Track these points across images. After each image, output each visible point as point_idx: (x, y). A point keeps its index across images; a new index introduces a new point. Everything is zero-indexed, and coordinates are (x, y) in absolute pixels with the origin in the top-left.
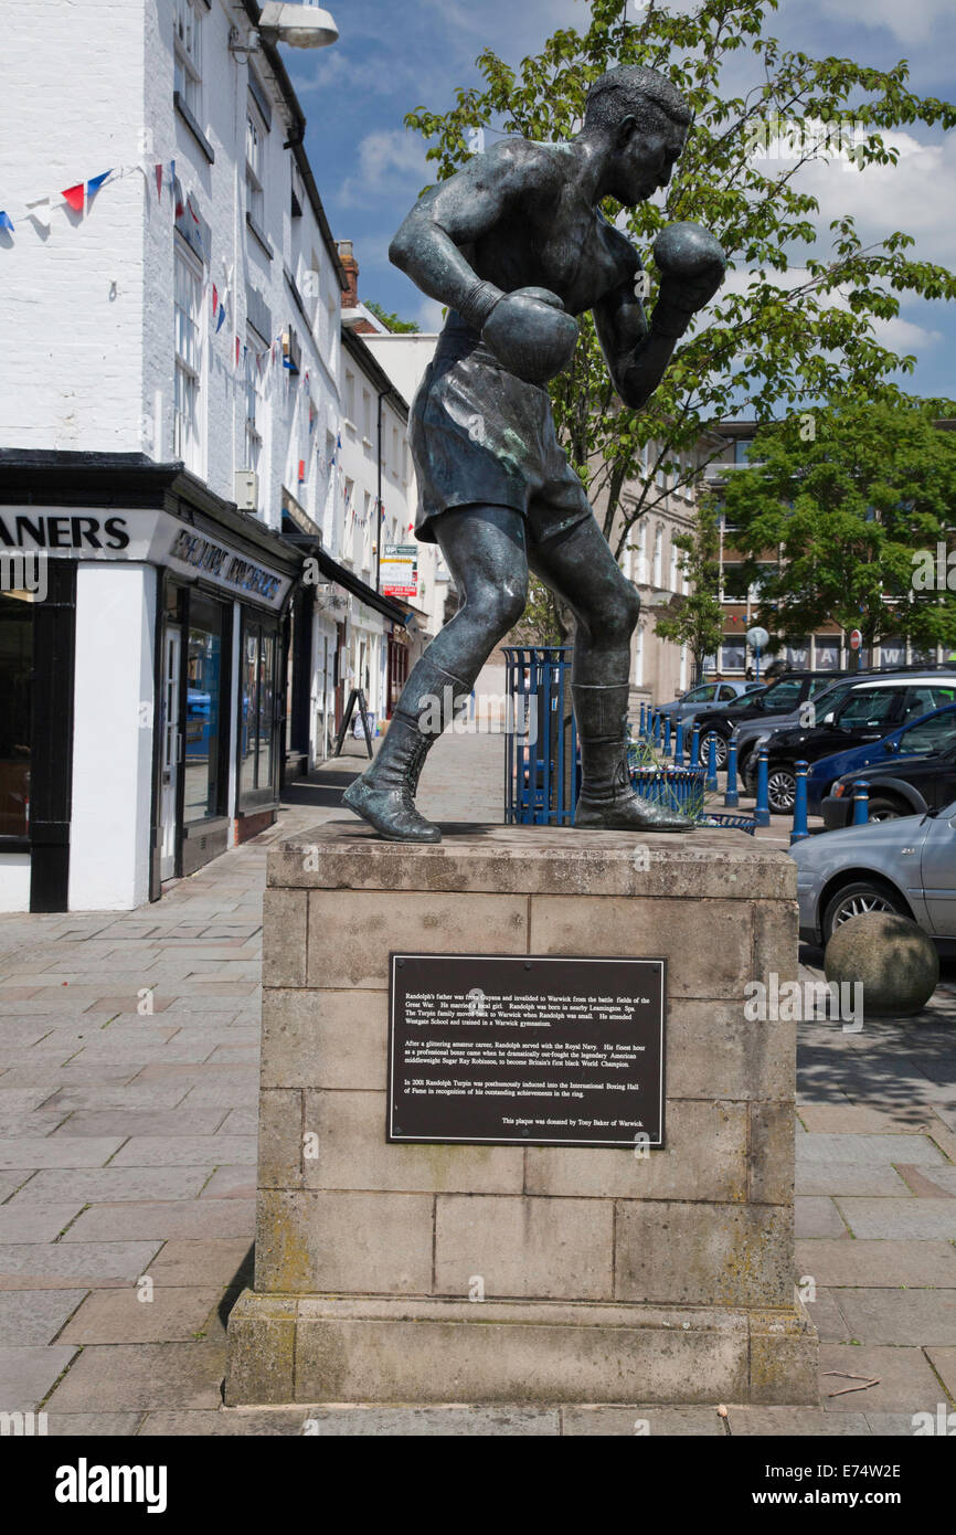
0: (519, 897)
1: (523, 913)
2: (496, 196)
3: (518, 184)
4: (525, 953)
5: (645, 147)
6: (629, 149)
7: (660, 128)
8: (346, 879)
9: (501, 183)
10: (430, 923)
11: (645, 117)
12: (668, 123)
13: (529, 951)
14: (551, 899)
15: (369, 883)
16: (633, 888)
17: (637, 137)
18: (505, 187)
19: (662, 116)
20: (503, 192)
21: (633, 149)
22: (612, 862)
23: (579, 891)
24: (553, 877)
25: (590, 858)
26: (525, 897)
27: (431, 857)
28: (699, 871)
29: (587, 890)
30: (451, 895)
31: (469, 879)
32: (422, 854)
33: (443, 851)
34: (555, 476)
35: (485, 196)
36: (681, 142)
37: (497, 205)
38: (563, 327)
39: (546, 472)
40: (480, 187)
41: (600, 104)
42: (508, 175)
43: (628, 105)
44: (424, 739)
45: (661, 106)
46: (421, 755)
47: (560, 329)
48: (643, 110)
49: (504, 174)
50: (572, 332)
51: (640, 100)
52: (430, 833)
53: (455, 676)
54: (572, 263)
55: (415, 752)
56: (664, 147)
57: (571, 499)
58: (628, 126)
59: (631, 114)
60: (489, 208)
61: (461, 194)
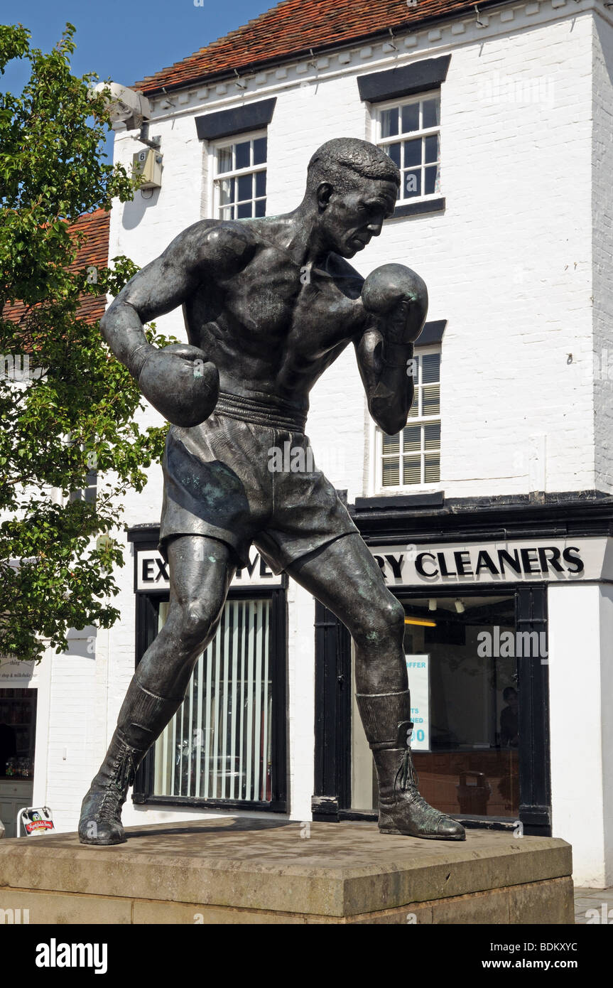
0: (124, 901)
2: (178, 271)
3: (193, 257)
5: (342, 206)
7: (355, 187)
8: (7, 877)
9: (182, 259)
11: (340, 179)
12: (364, 181)
14: (149, 904)
15: (22, 883)
16: (210, 897)
17: (334, 198)
18: (185, 262)
19: (355, 177)
20: (184, 266)
21: (334, 209)
22: (195, 870)
23: (169, 897)
24: (150, 882)
25: (179, 865)
26: (129, 902)
27: (65, 859)
28: (263, 883)
29: (176, 898)
30: (78, 897)
31: (90, 882)
32: (60, 856)
33: (77, 854)
34: (288, 504)
35: (171, 273)
36: (380, 195)
37: (180, 279)
38: (186, 375)
39: (276, 500)
40: (166, 265)
41: (309, 176)
42: (187, 252)
43: (325, 172)
44: (128, 748)
45: (353, 168)
46: (127, 762)
47: (183, 377)
48: (337, 175)
49: (183, 252)
50: (198, 378)
51: (335, 167)
52: (103, 835)
53: (148, 689)
54: (272, 316)
55: (121, 759)
56: (361, 202)
57: (317, 522)
58: (323, 191)
59: (327, 180)
60: (173, 282)
61: (156, 273)
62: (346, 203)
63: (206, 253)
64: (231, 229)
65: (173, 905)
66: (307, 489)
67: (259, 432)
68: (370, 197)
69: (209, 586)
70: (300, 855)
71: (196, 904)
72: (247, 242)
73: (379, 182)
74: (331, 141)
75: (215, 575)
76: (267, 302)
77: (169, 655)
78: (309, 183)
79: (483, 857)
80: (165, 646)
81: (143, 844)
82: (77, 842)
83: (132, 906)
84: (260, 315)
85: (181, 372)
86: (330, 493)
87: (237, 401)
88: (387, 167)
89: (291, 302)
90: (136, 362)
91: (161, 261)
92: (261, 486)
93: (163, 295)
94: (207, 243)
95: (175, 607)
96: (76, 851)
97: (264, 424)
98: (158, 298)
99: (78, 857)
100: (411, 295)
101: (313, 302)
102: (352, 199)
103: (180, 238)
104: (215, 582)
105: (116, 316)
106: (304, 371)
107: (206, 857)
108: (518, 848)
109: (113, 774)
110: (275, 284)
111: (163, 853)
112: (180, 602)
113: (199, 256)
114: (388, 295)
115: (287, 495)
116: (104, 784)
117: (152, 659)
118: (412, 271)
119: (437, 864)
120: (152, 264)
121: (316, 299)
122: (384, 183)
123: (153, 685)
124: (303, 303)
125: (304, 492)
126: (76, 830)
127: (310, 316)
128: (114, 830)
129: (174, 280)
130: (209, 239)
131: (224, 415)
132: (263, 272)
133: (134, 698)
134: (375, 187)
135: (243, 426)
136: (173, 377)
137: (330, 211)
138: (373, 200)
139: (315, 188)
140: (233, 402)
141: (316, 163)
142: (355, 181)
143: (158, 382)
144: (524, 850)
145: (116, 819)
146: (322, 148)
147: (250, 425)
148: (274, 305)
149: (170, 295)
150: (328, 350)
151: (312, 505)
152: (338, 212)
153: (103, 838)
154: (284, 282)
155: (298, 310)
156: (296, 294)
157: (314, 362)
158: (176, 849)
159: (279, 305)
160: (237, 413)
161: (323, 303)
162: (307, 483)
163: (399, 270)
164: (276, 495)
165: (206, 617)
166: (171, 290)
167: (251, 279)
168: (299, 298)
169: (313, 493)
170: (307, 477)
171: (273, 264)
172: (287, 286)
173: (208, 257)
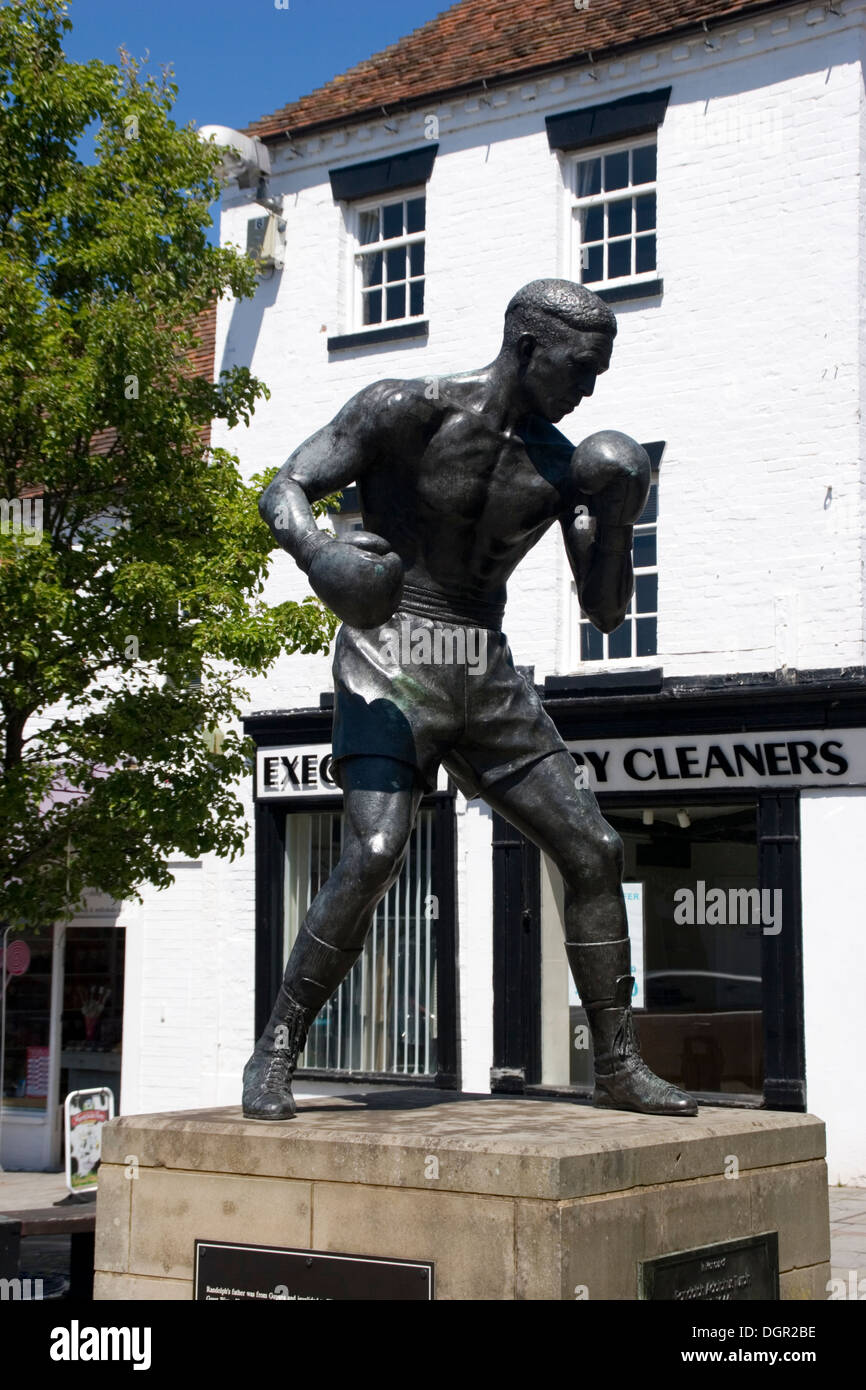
0: (303, 1183)
1: (308, 1203)
2: (352, 441)
3: (371, 425)
4: (308, 1248)
5: (547, 361)
6: (532, 366)
7: (563, 339)
8: (162, 1157)
9: (357, 427)
10: (229, 1209)
11: (544, 331)
12: (571, 332)
13: (311, 1247)
14: (330, 1186)
15: (181, 1163)
16: (403, 1179)
17: (538, 352)
18: (361, 431)
19: (563, 327)
20: (359, 436)
21: (537, 366)
22: (385, 1148)
23: (356, 1179)
24: (333, 1162)
25: (367, 1142)
26: (309, 1184)
27: (231, 1136)
28: (464, 1162)
29: (363, 1179)
30: (247, 1179)
31: (262, 1161)
32: (225, 1132)
33: (243, 1130)
34: (485, 716)
35: (343, 443)
36: (592, 349)
37: (353, 451)
38: (365, 570)
39: (470, 712)
40: (338, 434)
41: (506, 324)
42: (363, 419)
43: (528, 322)
44: (298, 1006)
45: (560, 317)
46: (297, 1024)
47: (363, 570)
48: (541, 325)
49: (359, 419)
50: (380, 574)
51: (537, 315)
52: (274, 1107)
53: (321, 938)
54: (464, 494)
55: (291, 1020)
56: (570, 357)
57: (518, 738)
58: (525, 343)
59: (528, 331)
60: (345, 456)
61: (325, 445)
62: (552, 358)
63: (386, 420)
64: (415, 391)
65: (360, 1188)
66: (505, 699)
68: (581, 351)
69: (392, 816)
70: (505, 1131)
71: (387, 1187)
72: (434, 407)
73: (590, 334)
74: (533, 283)
75: (398, 803)
76: (458, 477)
77: (346, 898)
78: (507, 333)
79: (719, 1134)
80: (342, 888)
81: (319, 1119)
82: (240, 1117)
83: (312, 1191)
84: (450, 493)
85: (360, 566)
86: (533, 703)
87: (422, 594)
88: (600, 315)
89: (486, 475)
90: (305, 552)
91: (331, 430)
92: (451, 696)
93: (335, 470)
94: (387, 409)
95: (352, 842)
96: (244, 1126)
98: (329, 474)
99: (246, 1134)
100: (630, 469)
101: (513, 475)
102: (559, 353)
103: (354, 403)
104: (399, 810)
106: (502, 557)
107: (396, 1133)
108: (761, 1125)
110: (468, 455)
111: (347, 1129)
112: (359, 836)
113: (377, 425)
114: (603, 469)
115: (483, 705)
116: (271, 1049)
117: (326, 903)
118: (632, 440)
120: (321, 433)
121: (516, 471)
122: (597, 335)
123: (328, 933)
124: (500, 476)
125: (501, 702)
126: (239, 1102)
127: (508, 492)
128: (284, 1102)
129: (346, 451)
130: (389, 403)
131: (409, 612)
132: (453, 441)
133: (305, 949)
134: (586, 338)
135: (429, 624)
136: (350, 570)
137: (532, 368)
138: (585, 354)
139: (514, 339)
140: (417, 596)
141: (517, 310)
142: (562, 331)
143: (333, 578)
144: (768, 1128)
145: (286, 1090)
147: (438, 623)
148: (466, 481)
149: (343, 469)
150: (529, 532)
151: (515, 715)
152: (544, 369)
153: (274, 1112)
154: (477, 453)
155: (494, 485)
156: (491, 468)
157: (513, 546)
158: (359, 1125)
159: (472, 480)
160: (422, 609)
161: (525, 476)
162: (507, 690)
163: (616, 437)
164: (469, 707)
165: (390, 853)
166: (344, 465)
167: (439, 450)
168: (495, 472)
169: (512, 703)
170: (505, 684)
171: (465, 431)
172: (481, 457)
173: (388, 426)
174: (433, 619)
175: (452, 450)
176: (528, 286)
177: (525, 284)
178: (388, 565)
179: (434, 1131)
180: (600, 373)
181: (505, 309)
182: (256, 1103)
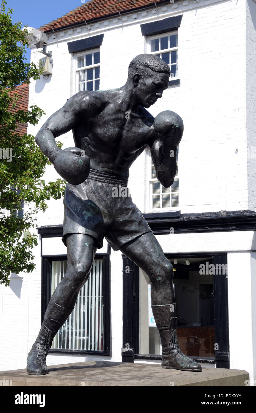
2: (71, 114)
3: (78, 108)
5: (145, 84)
7: (151, 76)
9: (73, 108)
11: (143, 73)
12: (154, 73)
17: (141, 81)
18: (74, 110)
19: (151, 71)
21: (141, 86)
27: (21, 382)
32: (19, 380)
34: (121, 219)
35: (67, 114)
36: (162, 80)
37: (72, 117)
38: (76, 161)
39: (115, 217)
40: (65, 111)
41: (129, 71)
42: (75, 105)
43: (137, 69)
44: (49, 330)
45: (149, 68)
46: (48, 337)
47: (74, 162)
48: (142, 70)
49: (73, 105)
50: (81, 163)
51: (141, 67)
52: (38, 371)
53: (58, 304)
54: (113, 134)
55: (46, 335)
56: (153, 83)
57: (134, 227)
58: (136, 78)
59: (138, 73)
60: (69, 119)
61: (60, 115)
62: (146, 83)
63: (84, 106)
64: (95, 95)
66: (129, 212)
67: (107, 187)
68: (157, 81)
69: (86, 257)
70: (129, 379)
72: (101, 101)
73: (161, 74)
74: (139, 55)
75: (88, 252)
76: (111, 128)
77: (68, 288)
78: (129, 74)
79: (211, 379)
80: (66, 284)
81: (56, 375)
82: (26, 374)
84: (108, 134)
85: (73, 160)
86: (139, 214)
87: (97, 172)
88: (165, 67)
89: (121, 128)
90: (52, 155)
91: (63, 110)
92: (108, 211)
93: (64, 125)
94: (84, 102)
95: (70, 266)
96: (26, 378)
97: (109, 183)
98: (62, 126)
99: (27, 381)
100: (176, 124)
101: (132, 128)
102: (149, 81)
103: (71, 99)
104: (88, 255)
105: (43, 134)
106: (128, 159)
107: (86, 381)
108: (226, 375)
109: (42, 342)
110: (115, 120)
111: (66, 379)
112: (73, 264)
113: (80, 107)
114: (166, 125)
115: (120, 215)
117: (60, 290)
118: (176, 114)
119: (191, 383)
120: (59, 111)
121: (133, 126)
122: (163, 74)
123: (61, 301)
124: (127, 128)
125: (127, 214)
127: (130, 134)
128: (43, 368)
129: (68, 118)
130: (85, 99)
131: (92, 179)
132: (109, 115)
133: (52, 308)
134: (159, 76)
135: (100, 184)
136: (70, 162)
137: (139, 87)
139: (132, 76)
140: (95, 173)
141: (132, 65)
142: (150, 73)
143: (63, 165)
144: (228, 376)
145: (44, 363)
146: (135, 58)
147: (103, 184)
148: (114, 129)
149: (67, 125)
150: (138, 150)
151: (131, 219)
152: (143, 87)
153: (38, 372)
154: (118, 119)
155: (125, 131)
156: (124, 125)
157: (131, 155)
158: (72, 377)
159: (116, 129)
160: (97, 178)
161: (136, 128)
162: (129, 209)
163: (170, 113)
164: (115, 215)
165: (84, 271)
166: (68, 123)
167: (104, 117)
168: (125, 126)
169: (131, 214)
170: (128, 207)
171: (114, 111)
172: (120, 121)
173: (84, 108)
174: (101, 182)
175: (108, 118)
176: (137, 56)
177: (136, 56)
178: (84, 160)
179: (101, 380)
180: (164, 90)
181: (129, 65)
182: (32, 369)
